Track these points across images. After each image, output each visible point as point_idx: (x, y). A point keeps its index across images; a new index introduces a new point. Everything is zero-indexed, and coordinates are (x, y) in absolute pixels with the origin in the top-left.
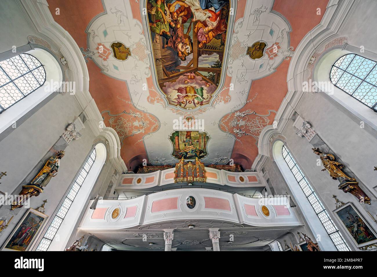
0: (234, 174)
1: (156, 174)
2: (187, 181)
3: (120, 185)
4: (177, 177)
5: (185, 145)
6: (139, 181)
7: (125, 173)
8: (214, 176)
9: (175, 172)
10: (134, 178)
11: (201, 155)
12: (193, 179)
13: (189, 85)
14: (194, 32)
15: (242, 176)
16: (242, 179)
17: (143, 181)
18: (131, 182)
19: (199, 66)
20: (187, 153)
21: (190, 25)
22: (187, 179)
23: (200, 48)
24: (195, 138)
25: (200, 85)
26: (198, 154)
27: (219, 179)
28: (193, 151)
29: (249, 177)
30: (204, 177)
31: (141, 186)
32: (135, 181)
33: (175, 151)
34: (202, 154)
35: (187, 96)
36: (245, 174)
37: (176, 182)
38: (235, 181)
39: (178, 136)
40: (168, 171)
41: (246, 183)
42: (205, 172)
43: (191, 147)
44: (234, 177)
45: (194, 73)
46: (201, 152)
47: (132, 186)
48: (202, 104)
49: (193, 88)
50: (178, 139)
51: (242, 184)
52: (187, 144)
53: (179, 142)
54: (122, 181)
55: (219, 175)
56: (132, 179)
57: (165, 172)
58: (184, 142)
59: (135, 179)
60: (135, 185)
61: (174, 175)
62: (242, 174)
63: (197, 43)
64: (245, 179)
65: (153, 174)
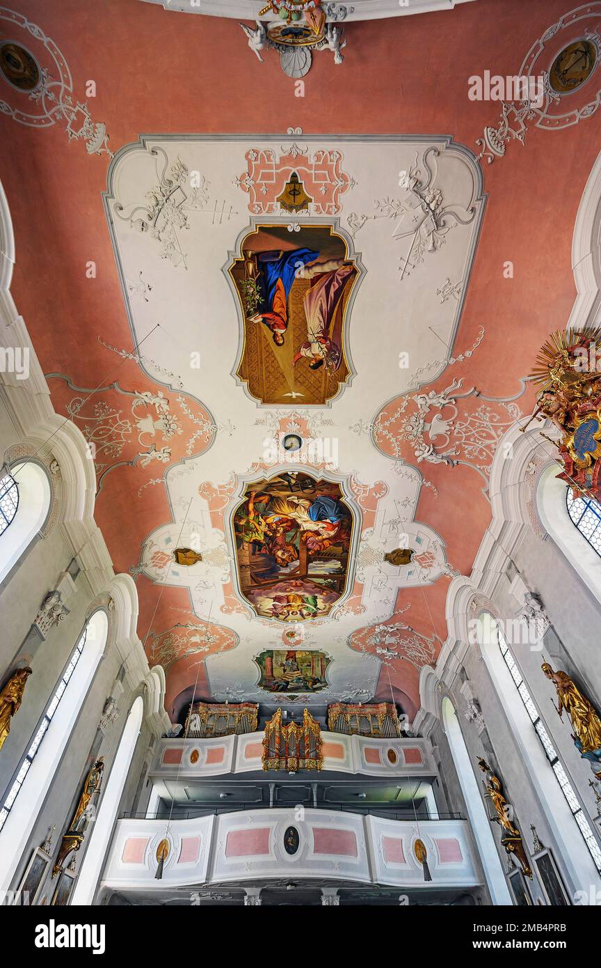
0: (378, 744)
1: (227, 743)
2: (286, 767)
3: (157, 767)
4: (267, 756)
5: (285, 671)
6: (195, 756)
7: (166, 737)
8: (338, 751)
9: (263, 743)
10: (186, 748)
11: (315, 686)
12: (298, 763)
13: (293, 592)
14: (301, 540)
15: (393, 748)
16: (392, 756)
17: (203, 757)
18: (179, 761)
19: (309, 573)
20: (288, 683)
21: (296, 534)
22: (287, 763)
23: (310, 555)
24: (303, 661)
25: (311, 593)
26: (310, 684)
27: (348, 757)
28: (300, 679)
29: (406, 751)
30: (318, 757)
31: (198, 769)
32: (186, 756)
33: (263, 678)
34: (318, 685)
35: (290, 605)
36: (399, 744)
37: (266, 767)
38: (378, 761)
39: (272, 657)
40: (250, 739)
41: (400, 768)
42: (321, 743)
43: (296, 674)
44: (377, 752)
45: (302, 580)
46: (315, 681)
47: (182, 769)
48: (315, 615)
49: (300, 596)
50: (272, 661)
51: (392, 769)
52: (288, 669)
53: (272, 666)
54: (162, 756)
55: (347, 749)
56: (180, 752)
57: (244, 740)
58: (282, 665)
59: (187, 753)
60: (188, 768)
61: (262, 749)
62: (393, 744)
63: (305, 551)
64: (398, 756)
65: (221, 742)
